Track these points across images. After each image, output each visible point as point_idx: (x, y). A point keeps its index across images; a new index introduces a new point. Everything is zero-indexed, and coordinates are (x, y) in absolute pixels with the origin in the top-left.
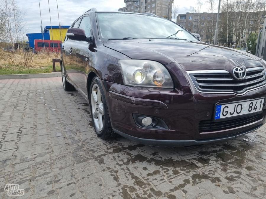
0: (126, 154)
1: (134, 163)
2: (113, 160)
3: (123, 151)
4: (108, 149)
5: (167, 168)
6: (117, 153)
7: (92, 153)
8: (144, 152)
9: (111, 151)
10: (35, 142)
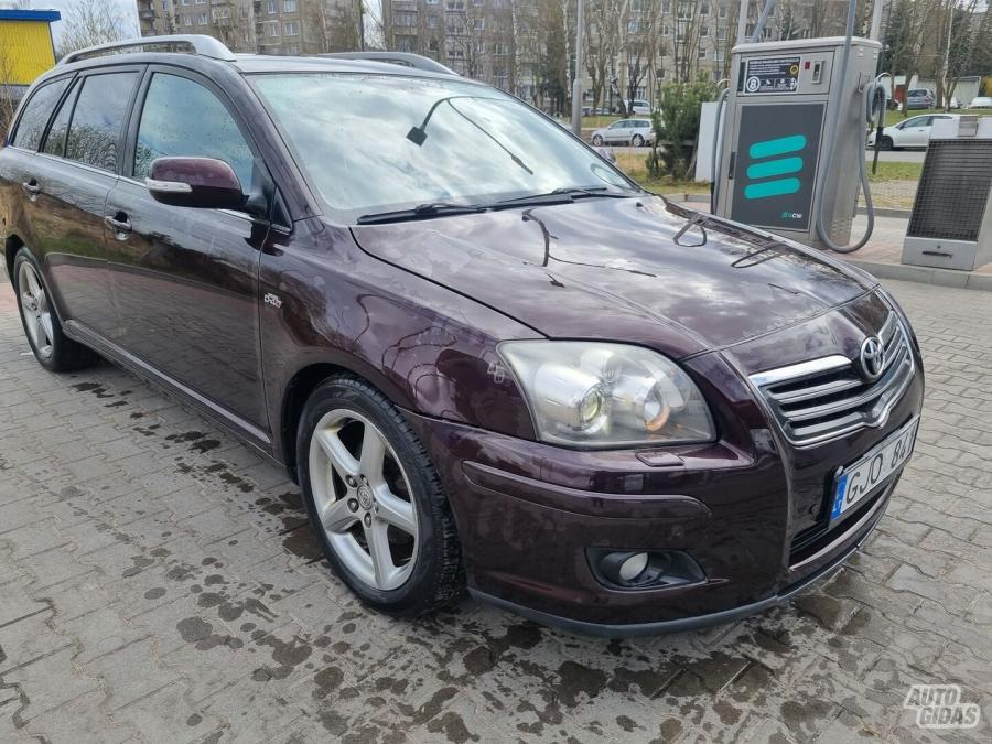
0: (520, 670)
1: (575, 705)
2: (495, 710)
3: (504, 659)
4: (442, 661)
5: (693, 701)
6: (485, 676)
7: (395, 696)
8: (577, 646)
9: (457, 668)
10: (110, 696)
